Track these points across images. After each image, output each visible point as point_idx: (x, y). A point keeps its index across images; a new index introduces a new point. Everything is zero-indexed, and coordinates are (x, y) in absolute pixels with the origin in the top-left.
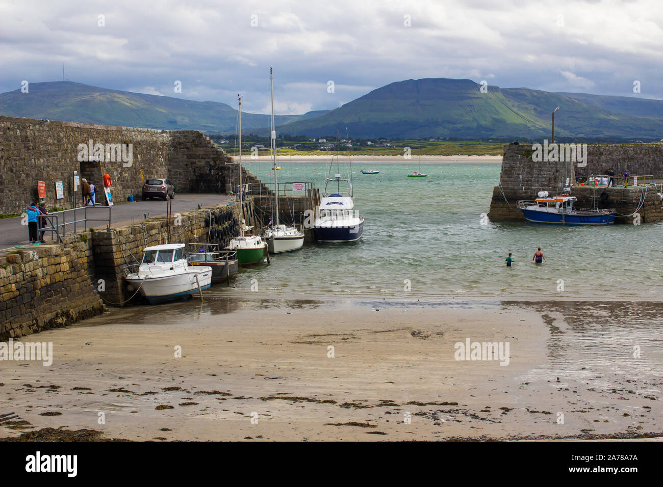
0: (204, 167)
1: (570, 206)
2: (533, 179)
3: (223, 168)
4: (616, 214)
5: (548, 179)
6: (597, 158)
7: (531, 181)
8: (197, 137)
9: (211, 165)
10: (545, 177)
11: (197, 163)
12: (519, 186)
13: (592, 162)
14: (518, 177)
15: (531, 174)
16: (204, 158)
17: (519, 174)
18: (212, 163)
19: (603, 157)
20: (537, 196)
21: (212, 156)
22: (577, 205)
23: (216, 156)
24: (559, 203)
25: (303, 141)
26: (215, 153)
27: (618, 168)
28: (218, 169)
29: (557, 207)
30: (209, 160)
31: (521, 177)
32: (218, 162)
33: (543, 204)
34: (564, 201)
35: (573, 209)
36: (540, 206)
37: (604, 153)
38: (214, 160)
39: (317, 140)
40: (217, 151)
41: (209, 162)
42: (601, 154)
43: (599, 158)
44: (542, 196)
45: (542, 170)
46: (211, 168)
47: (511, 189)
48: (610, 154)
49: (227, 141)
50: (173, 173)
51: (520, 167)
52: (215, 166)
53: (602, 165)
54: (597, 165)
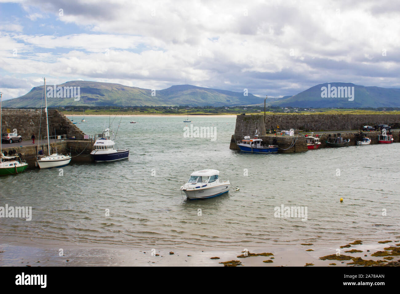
0: (58, 127)
1: (259, 143)
2: (247, 132)
3: (66, 127)
4: (278, 148)
5: (253, 132)
6: (295, 121)
7: (246, 132)
8: (55, 113)
9: (60, 126)
10: (252, 131)
11: (55, 124)
12: (241, 135)
13: (292, 123)
14: (241, 131)
15: (246, 129)
16: (57, 122)
17: (242, 129)
18: (61, 125)
19: (299, 121)
20: (244, 139)
21: (61, 122)
22: (263, 143)
23: (63, 122)
24: (251, 142)
25: (278, 109)
26: (62, 120)
27: (308, 126)
28: (63, 127)
29: (251, 144)
30: (60, 123)
31: (242, 131)
32: (64, 124)
33: (245, 143)
34: (253, 141)
35: (261, 145)
36: (244, 144)
37: (299, 118)
38: (62, 123)
39: (284, 108)
40: (63, 119)
41: (60, 124)
42: (298, 119)
43: (296, 121)
44: (246, 139)
45: (250, 127)
46: (61, 127)
47: (238, 137)
48: (303, 119)
49: (247, 109)
50: (43, 129)
51: (242, 126)
52: (62, 126)
53: (298, 124)
54: (295, 124)
